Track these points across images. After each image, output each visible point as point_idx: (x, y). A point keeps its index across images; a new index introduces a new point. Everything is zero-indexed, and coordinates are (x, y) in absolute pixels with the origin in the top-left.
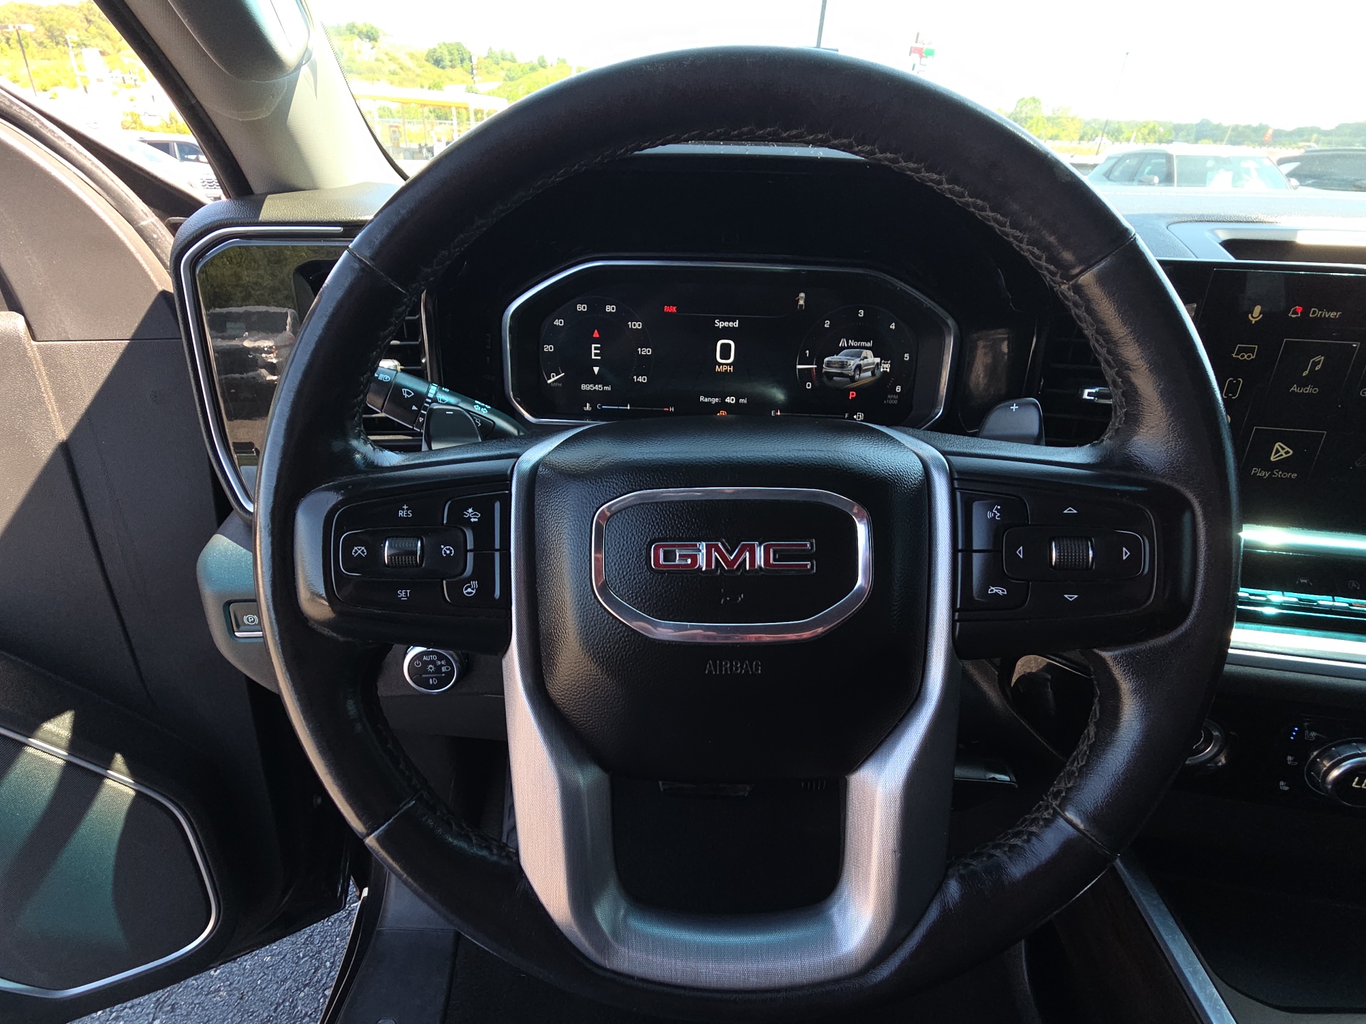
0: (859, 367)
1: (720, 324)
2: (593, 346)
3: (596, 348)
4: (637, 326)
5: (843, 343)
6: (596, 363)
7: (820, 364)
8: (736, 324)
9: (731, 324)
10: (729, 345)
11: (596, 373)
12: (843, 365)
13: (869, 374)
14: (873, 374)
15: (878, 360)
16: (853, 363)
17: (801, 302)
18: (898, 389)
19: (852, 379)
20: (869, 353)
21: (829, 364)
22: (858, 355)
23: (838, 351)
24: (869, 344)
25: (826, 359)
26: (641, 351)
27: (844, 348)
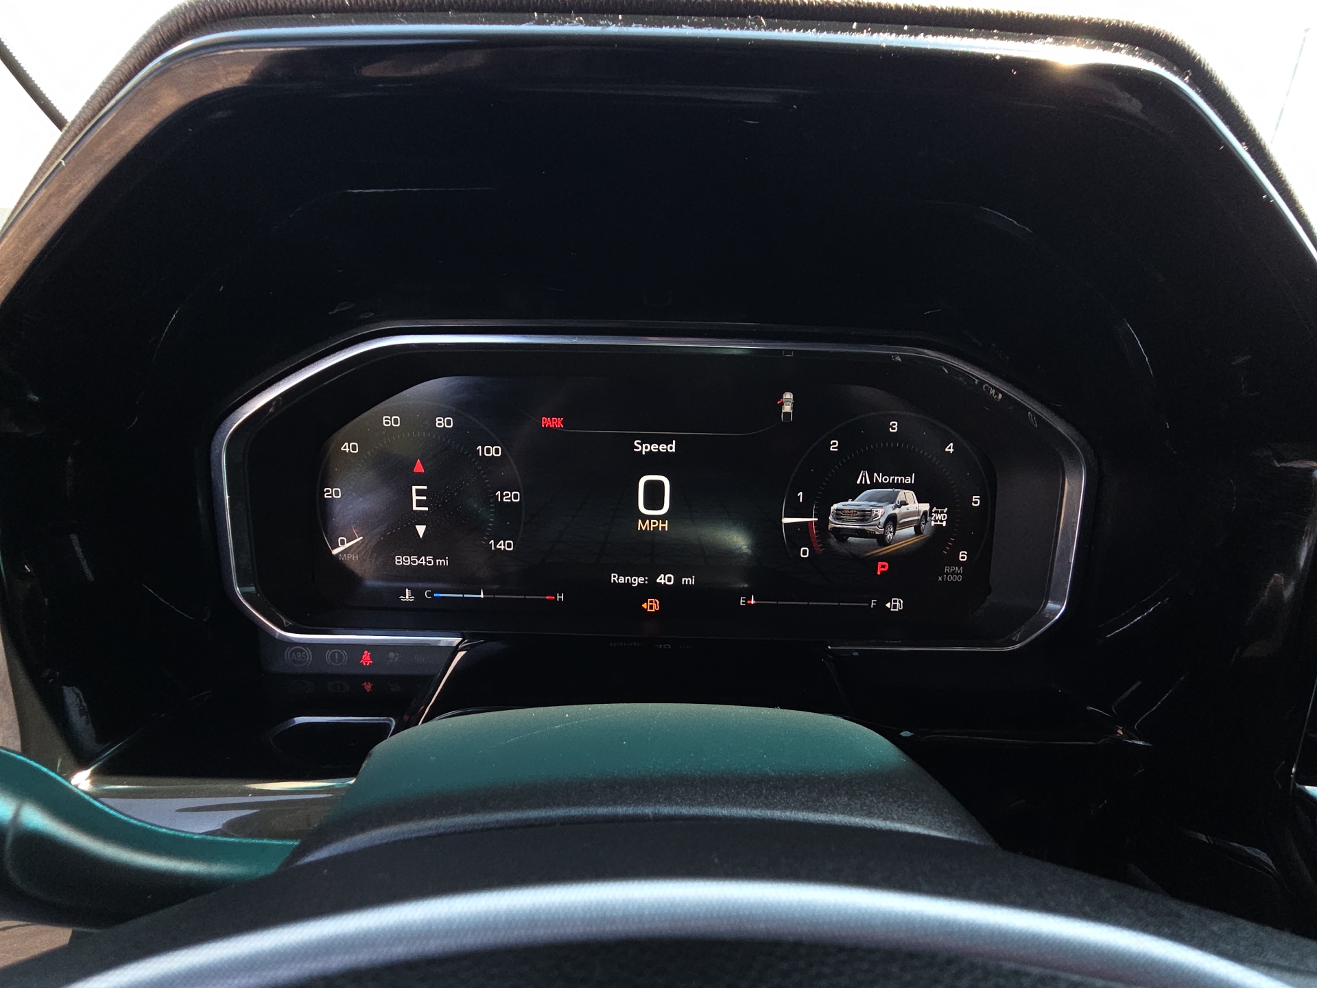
0: (892, 519)
1: (643, 448)
2: (414, 488)
3: (419, 493)
4: (493, 452)
5: (863, 477)
6: (420, 518)
7: (823, 515)
8: (672, 447)
9: (662, 447)
10: (660, 485)
11: (421, 536)
12: (864, 516)
13: (911, 530)
14: (918, 530)
15: (925, 507)
16: (883, 511)
17: (787, 408)
18: (963, 556)
19: (882, 540)
20: (910, 495)
21: (839, 515)
22: (891, 500)
23: (854, 492)
24: (908, 480)
25: (835, 506)
26: (502, 496)
27: (865, 487)
